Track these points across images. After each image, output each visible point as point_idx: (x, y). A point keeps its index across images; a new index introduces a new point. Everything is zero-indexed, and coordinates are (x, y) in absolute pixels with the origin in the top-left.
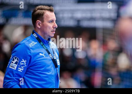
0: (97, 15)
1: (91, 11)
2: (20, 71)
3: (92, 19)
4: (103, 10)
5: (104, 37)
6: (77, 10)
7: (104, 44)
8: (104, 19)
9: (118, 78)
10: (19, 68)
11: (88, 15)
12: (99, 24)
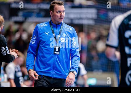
0: (83, 16)
1: (80, 13)
2: (32, 43)
3: (81, 19)
4: (88, 13)
5: (88, 30)
6: (71, 13)
7: (88, 35)
8: (88, 19)
9: (97, 57)
10: (32, 42)
11: (78, 16)
12: (85, 22)
